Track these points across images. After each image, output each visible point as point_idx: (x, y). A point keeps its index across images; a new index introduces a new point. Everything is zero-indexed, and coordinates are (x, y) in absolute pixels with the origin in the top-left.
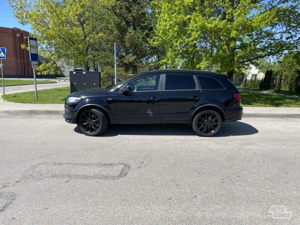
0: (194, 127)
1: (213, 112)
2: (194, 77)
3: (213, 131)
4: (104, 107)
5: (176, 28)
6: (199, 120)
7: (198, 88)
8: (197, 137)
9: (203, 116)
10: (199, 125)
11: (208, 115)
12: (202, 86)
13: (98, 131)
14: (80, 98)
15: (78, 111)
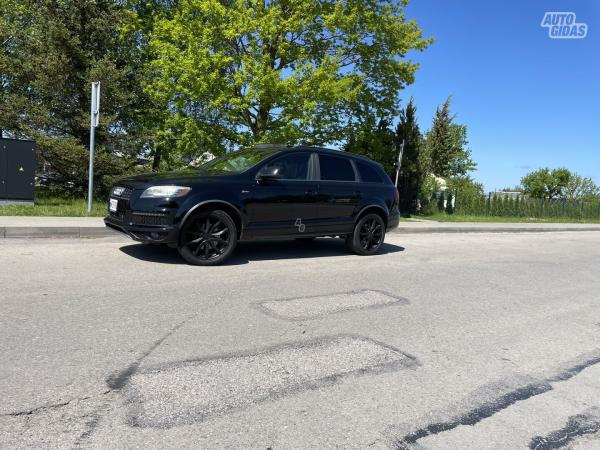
0: (356, 242)
1: (377, 216)
2: (352, 162)
3: (375, 247)
4: (237, 206)
6: (363, 229)
7: (357, 179)
9: (367, 222)
10: (362, 238)
11: (372, 221)
12: (363, 178)
13: (225, 252)
14: (189, 188)
15: (188, 214)
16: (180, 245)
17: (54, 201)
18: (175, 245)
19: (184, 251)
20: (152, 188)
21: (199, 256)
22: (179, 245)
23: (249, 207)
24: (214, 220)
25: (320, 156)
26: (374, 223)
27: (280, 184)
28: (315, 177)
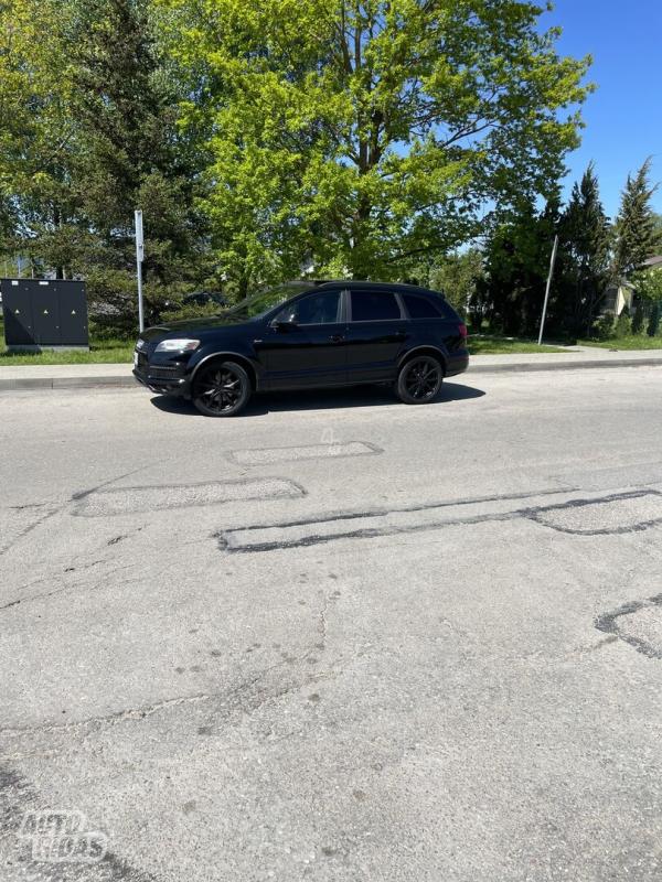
0: (401, 390)
1: (430, 359)
2: (396, 295)
3: (429, 394)
4: (249, 357)
5: (274, 183)
6: (409, 374)
7: (404, 317)
8: (403, 406)
9: (416, 366)
10: (408, 384)
11: (423, 364)
12: (411, 314)
13: (238, 404)
14: (198, 341)
15: (197, 367)
16: (194, 397)
17: (111, 343)
18: (188, 397)
19: (198, 403)
20: (165, 342)
21: (212, 408)
22: (192, 397)
23: (262, 354)
24: (225, 372)
25: (352, 293)
26: (426, 367)
27: (300, 329)
28: (345, 318)
